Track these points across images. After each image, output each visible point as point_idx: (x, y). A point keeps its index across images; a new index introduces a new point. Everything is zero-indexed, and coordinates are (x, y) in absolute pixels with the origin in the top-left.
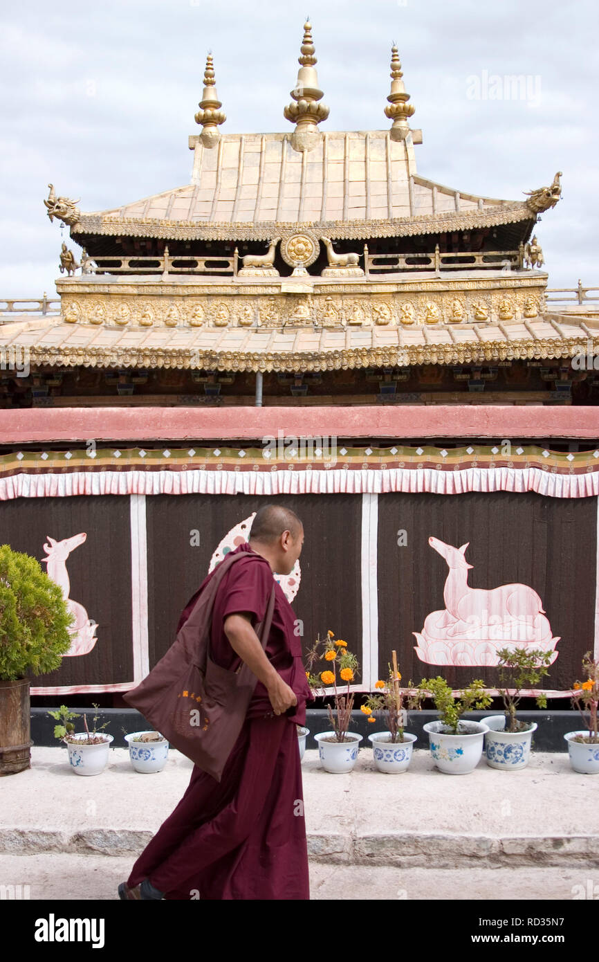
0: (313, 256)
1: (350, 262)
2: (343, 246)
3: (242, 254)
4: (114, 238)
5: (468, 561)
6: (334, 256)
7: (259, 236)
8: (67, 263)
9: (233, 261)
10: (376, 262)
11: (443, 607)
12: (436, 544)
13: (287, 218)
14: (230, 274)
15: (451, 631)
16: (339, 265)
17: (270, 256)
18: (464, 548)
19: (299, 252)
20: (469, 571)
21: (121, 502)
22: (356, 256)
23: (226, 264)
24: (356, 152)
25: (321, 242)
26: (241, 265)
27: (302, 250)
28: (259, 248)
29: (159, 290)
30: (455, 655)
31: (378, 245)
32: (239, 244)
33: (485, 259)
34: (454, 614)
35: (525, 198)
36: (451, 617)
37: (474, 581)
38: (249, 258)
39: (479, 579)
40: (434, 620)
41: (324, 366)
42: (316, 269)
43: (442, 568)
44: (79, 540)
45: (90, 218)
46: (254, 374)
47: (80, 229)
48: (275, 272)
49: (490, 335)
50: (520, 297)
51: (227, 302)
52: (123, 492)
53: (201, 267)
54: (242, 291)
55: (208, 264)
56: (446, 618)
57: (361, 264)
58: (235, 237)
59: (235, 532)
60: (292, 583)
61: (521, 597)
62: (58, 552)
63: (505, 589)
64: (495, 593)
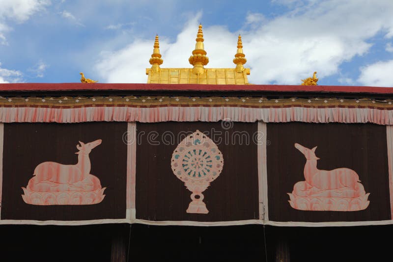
11: (304, 179)
12: (298, 146)
15: (309, 192)
18: (314, 149)
20: (317, 160)
21: (122, 126)
30: (311, 205)
34: (310, 183)
36: (308, 185)
37: (321, 166)
39: (324, 165)
40: (299, 186)
43: (303, 160)
44: (98, 142)
56: (306, 185)
59: (187, 139)
60: (218, 166)
61: (347, 175)
62: (85, 150)
63: (338, 170)
64: (333, 172)
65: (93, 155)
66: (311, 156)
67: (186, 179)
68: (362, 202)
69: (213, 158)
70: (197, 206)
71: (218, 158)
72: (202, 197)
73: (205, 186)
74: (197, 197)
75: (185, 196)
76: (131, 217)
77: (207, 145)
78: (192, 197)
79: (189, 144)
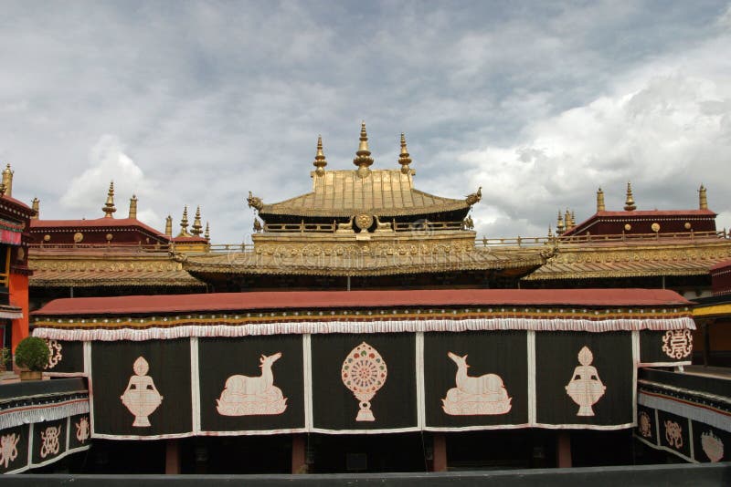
0: (370, 224)
1: (387, 226)
2: (383, 219)
3: (338, 223)
4: (279, 215)
5: (467, 363)
6: (380, 224)
7: (345, 215)
8: (257, 227)
9: (333, 227)
10: (399, 226)
11: (455, 386)
12: (451, 355)
13: (358, 207)
14: (332, 232)
15: (460, 398)
16: (382, 228)
17: (350, 224)
18: (465, 357)
19: (364, 222)
21: (298, 337)
22: (389, 223)
23: (330, 228)
24: (386, 179)
25: (374, 218)
26: (337, 228)
27: (365, 220)
28: (346, 220)
29: (300, 239)
30: (462, 410)
31: (399, 219)
32: (336, 218)
33: (448, 225)
34: (461, 390)
35: (465, 198)
36: (459, 391)
37: (471, 373)
38: (341, 224)
39: (473, 372)
40: (451, 393)
41: (379, 273)
42: (372, 229)
43: (455, 367)
44: (277, 356)
45: (268, 206)
46: (346, 277)
47: (263, 212)
48: (353, 231)
49: (452, 259)
50: (464, 242)
51: (331, 244)
52: (299, 332)
53: (318, 229)
54: (338, 239)
55: (322, 227)
56: (457, 392)
57: (392, 227)
58: (334, 216)
59: (355, 351)
60: (383, 376)
61: (493, 381)
62: (267, 362)
63: (485, 376)
64: (480, 378)
65: (275, 367)
66: (461, 362)
67: (355, 389)
68: (503, 405)
69: (378, 369)
70: (365, 415)
71: (382, 368)
72: (369, 405)
73: (372, 395)
74: (365, 405)
75: (354, 405)
76: (309, 427)
77: (372, 356)
78: (361, 405)
79: (356, 356)
